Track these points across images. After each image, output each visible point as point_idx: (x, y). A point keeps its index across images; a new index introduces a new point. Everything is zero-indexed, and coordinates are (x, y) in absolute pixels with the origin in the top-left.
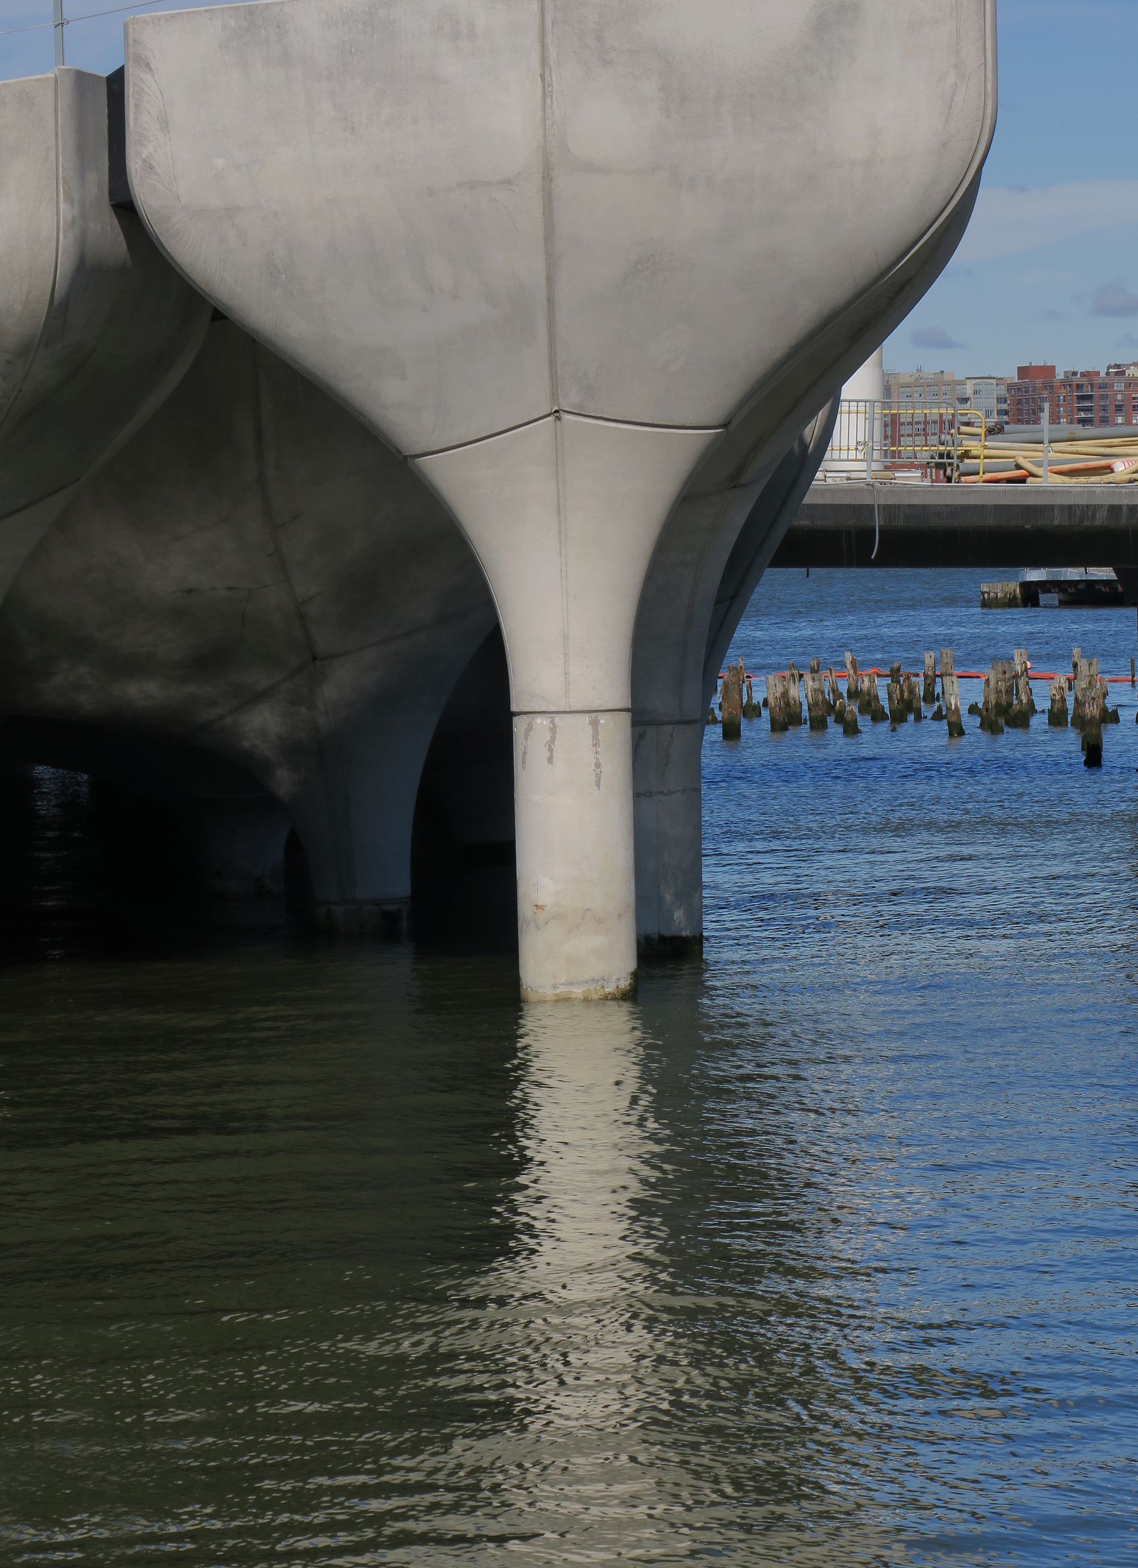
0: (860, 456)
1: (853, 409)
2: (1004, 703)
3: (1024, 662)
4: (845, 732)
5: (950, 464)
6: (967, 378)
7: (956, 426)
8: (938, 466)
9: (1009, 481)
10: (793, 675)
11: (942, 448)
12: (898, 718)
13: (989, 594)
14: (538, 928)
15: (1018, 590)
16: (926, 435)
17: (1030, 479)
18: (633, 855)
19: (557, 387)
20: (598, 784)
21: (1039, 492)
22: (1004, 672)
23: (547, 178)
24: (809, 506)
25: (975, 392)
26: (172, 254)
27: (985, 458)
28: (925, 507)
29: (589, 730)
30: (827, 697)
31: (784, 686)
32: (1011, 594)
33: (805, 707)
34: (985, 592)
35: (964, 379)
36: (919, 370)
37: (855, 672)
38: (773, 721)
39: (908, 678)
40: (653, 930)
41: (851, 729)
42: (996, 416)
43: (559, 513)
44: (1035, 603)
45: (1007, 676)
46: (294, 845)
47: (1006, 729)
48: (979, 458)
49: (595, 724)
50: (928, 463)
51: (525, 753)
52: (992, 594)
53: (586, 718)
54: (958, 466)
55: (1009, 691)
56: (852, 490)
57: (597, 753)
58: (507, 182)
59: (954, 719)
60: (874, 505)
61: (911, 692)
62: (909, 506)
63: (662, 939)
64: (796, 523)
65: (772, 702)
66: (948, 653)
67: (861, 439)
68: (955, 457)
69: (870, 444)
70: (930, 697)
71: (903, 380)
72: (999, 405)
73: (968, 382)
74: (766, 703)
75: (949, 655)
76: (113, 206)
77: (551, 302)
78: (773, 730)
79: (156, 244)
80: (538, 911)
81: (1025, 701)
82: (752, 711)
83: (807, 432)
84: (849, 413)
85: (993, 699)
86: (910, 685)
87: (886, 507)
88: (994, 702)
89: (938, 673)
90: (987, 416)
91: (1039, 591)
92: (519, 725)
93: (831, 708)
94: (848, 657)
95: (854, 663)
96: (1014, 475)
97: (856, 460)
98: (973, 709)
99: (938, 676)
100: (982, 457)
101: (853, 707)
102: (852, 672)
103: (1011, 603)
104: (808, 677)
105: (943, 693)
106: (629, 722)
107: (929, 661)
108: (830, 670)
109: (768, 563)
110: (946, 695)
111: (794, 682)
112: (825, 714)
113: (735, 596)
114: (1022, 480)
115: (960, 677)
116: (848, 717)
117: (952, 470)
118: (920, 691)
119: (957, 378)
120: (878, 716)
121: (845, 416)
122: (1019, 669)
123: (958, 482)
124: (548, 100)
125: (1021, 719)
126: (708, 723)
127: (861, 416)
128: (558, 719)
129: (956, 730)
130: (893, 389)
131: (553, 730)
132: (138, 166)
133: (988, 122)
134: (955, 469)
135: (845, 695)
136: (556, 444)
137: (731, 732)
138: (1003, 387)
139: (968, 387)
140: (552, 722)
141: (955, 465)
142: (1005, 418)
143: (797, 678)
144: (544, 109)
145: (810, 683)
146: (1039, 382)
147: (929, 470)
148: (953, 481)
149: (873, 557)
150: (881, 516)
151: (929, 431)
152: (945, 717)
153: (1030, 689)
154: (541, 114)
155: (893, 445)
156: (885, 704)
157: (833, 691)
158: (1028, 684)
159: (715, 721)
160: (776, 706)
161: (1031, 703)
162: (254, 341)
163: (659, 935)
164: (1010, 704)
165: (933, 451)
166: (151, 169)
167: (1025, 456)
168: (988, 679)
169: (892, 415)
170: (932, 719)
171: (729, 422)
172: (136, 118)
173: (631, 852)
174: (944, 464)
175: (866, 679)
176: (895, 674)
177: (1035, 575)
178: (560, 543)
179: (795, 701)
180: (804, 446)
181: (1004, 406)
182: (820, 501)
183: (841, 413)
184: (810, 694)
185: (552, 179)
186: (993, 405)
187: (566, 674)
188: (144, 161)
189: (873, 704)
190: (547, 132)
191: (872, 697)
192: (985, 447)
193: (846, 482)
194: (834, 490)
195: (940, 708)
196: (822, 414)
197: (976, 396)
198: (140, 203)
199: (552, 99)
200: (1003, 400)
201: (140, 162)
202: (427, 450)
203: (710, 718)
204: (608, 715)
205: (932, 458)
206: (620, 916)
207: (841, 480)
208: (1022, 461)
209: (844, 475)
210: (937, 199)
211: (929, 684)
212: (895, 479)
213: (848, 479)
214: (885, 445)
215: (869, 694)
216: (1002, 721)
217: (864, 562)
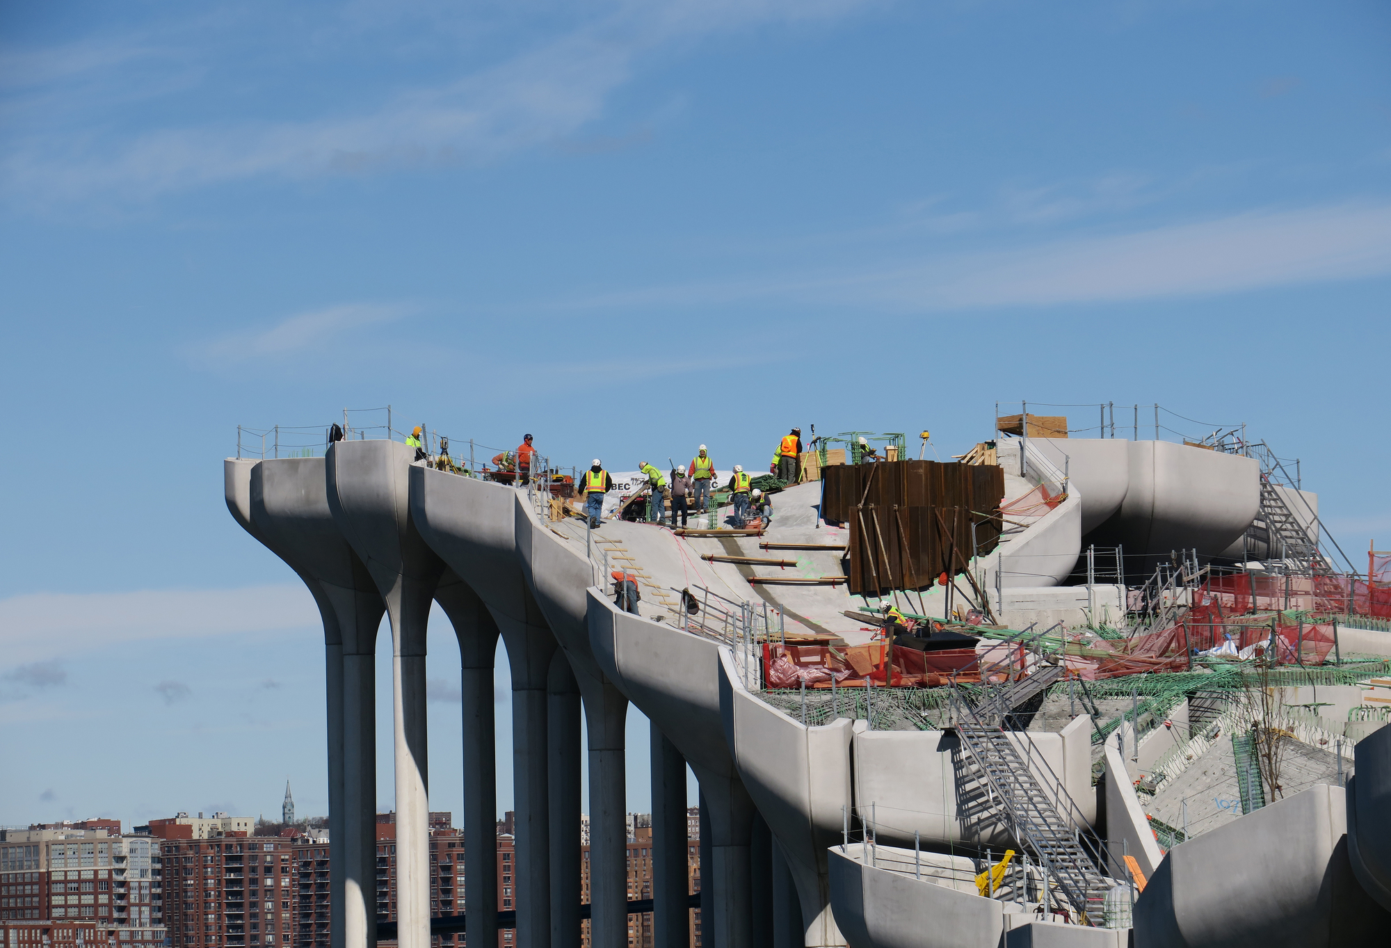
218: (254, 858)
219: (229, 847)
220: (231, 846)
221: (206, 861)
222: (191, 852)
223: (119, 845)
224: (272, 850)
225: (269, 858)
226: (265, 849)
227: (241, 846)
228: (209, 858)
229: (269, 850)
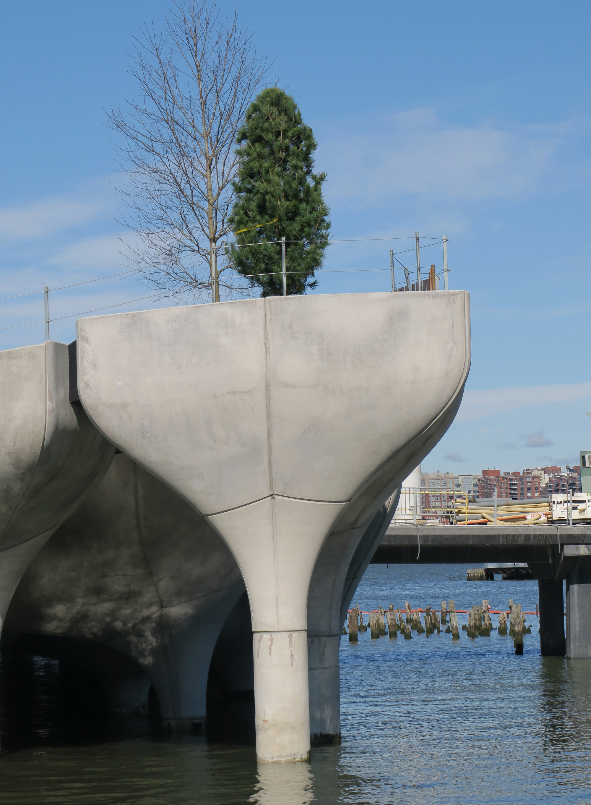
0: (411, 513)
1: (408, 491)
2: (478, 625)
3: (487, 606)
4: (405, 638)
5: (452, 516)
6: (460, 476)
7: (455, 498)
8: (446, 517)
9: (479, 524)
10: (381, 612)
11: (448, 509)
12: (430, 632)
13: (471, 574)
14: (265, 731)
15: (484, 572)
16: (441, 501)
17: (488, 523)
18: (308, 697)
19: (273, 484)
20: (292, 664)
21: (492, 529)
22: (478, 611)
23: (268, 389)
24: (388, 536)
25: (463, 482)
26: (98, 424)
27: (468, 513)
28: (441, 536)
29: (288, 640)
30: (397, 622)
31: (377, 617)
32: (481, 574)
33: (387, 627)
34: (469, 573)
35: (458, 476)
36: (438, 472)
37: (410, 610)
38: (372, 633)
39: (434, 613)
40: (318, 731)
41: (408, 637)
42: (473, 493)
43: (273, 540)
44: (492, 579)
45: (479, 612)
46: (152, 691)
47: (479, 636)
48: (465, 513)
49: (290, 637)
50: (442, 516)
51: (258, 650)
52: (472, 574)
53: (286, 634)
54: (456, 517)
55: (480, 619)
56: (408, 528)
57: (291, 650)
58: (250, 391)
59: (455, 632)
60: (417, 535)
61: (435, 620)
62: (434, 535)
63: (322, 735)
64: (382, 543)
65: (372, 624)
66: (452, 602)
67: (411, 505)
68: (454, 513)
69: (416, 507)
70: (444, 622)
71: (430, 477)
72: (474, 488)
73: (460, 477)
74: (369, 625)
75: (453, 602)
76: (71, 403)
77: (269, 445)
78: (372, 638)
79: (90, 420)
80: (264, 723)
81: (487, 624)
82: (362, 629)
83: (387, 503)
84: (406, 493)
85: (473, 623)
86: (435, 616)
87: (423, 536)
88: (473, 624)
89: (448, 611)
90: (469, 493)
91: (494, 573)
92: (256, 638)
93: (399, 627)
94: (407, 604)
95: (409, 607)
96: (481, 521)
97: (409, 515)
98: (464, 628)
99: (448, 612)
100: (466, 513)
101: (409, 627)
102: (408, 610)
103: (481, 578)
104: (388, 614)
105: (450, 620)
106: (306, 636)
107: (444, 606)
108: (398, 610)
109: (370, 562)
110: (451, 621)
111: (382, 615)
112: (396, 630)
113: (354, 578)
114: (485, 523)
115: (457, 613)
116: (406, 631)
117: (453, 519)
118: (440, 618)
119: (455, 476)
120: (420, 631)
121: (404, 495)
122: (485, 609)
123: (456, 525)
124: (268, 355)
125: (486, 632)
126: (343, 634)
127: (411, 495)
128: (273, 634)
129: (456, 637)
130: (426, 481)
131: (271, 640)
132: (82, 385)
133: (467, 364)
134: (454, 519)
135: (405, 621)
136: (272, 509)
137: (353, 638)
138: (476, 480)
139: (460, 480)
140: (271, 636)
141: (454, 517)
142: (477, 494)
143: (383, 613)
144: (266, 359)
145: (389, 616)
146: (492, 477)
147: (443, 519)
148: (453, 524)
149: (417, 559)
150: (421, 540)
151: (443, 500)
152: (451, 631)
153: (490, 618)
154: (265, 361)
155: (425, 508)
156: (423, 625)
157: (400, 619)
158: (489, 616)
159: (346, 633)
160: (373, 627)
161: (491, 625)
162: (135, 463)
163: (320, 734)
164: (481, 625)
165: (444, 510)
166: (88, 386)
167: (487, 512)
168: (471, 614)
169: (426, 494)
170: (445, 632)
171: (351, 499)
172: (81, 364)
173: (307, 696)
174: (449, 516)
175: (415, 614)
176: (428, 611)
177: (491, 566)
178: (274, 555)
179: (382, 624)
180: (385, 509)
181: (477, 488)
182: (393, 533)
183: (402, 493)
184: (389, 621)
185: (270, 390)
186: (472, 488)
187: (277, 614)
188: (85, 383)
189: (418, 625)
190: (268, 369)
191: (418, 622)
192: (468, 509)
193: (405, 524)
194: (399, 528)
195: (449, 627)
196: (393, 495)
197: (464, 484)
198: (83, 401)
199: (269, 354)
200: (476, 485)
201: (83, 383)
202: (213, 512)
203: (344, 632)
204: (297, 633)
205: (444, 513)
206: (302, 725)
207: (402, 524)
208: (485, 515)
209: (404, 521)
210: (444, 398)
211: (444, 616)
212: (427, 523)
213: (406, 523)
214: (423, 508)
215: (416, 621)
216: (477, 633)
217: (413, 561)
218: (522, 484)
219: (511, 479)
220: (512, 479)
221: (501, 486)
222: (496, 482)
223: (457, 479)
224: (530, 480)
225: (529, 484)
226: (527, 480)
227: (516, 478)
228: (503, 484)
229: (529, 480)
